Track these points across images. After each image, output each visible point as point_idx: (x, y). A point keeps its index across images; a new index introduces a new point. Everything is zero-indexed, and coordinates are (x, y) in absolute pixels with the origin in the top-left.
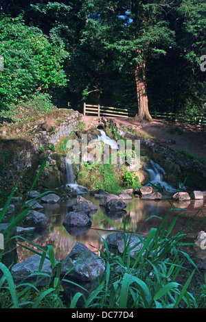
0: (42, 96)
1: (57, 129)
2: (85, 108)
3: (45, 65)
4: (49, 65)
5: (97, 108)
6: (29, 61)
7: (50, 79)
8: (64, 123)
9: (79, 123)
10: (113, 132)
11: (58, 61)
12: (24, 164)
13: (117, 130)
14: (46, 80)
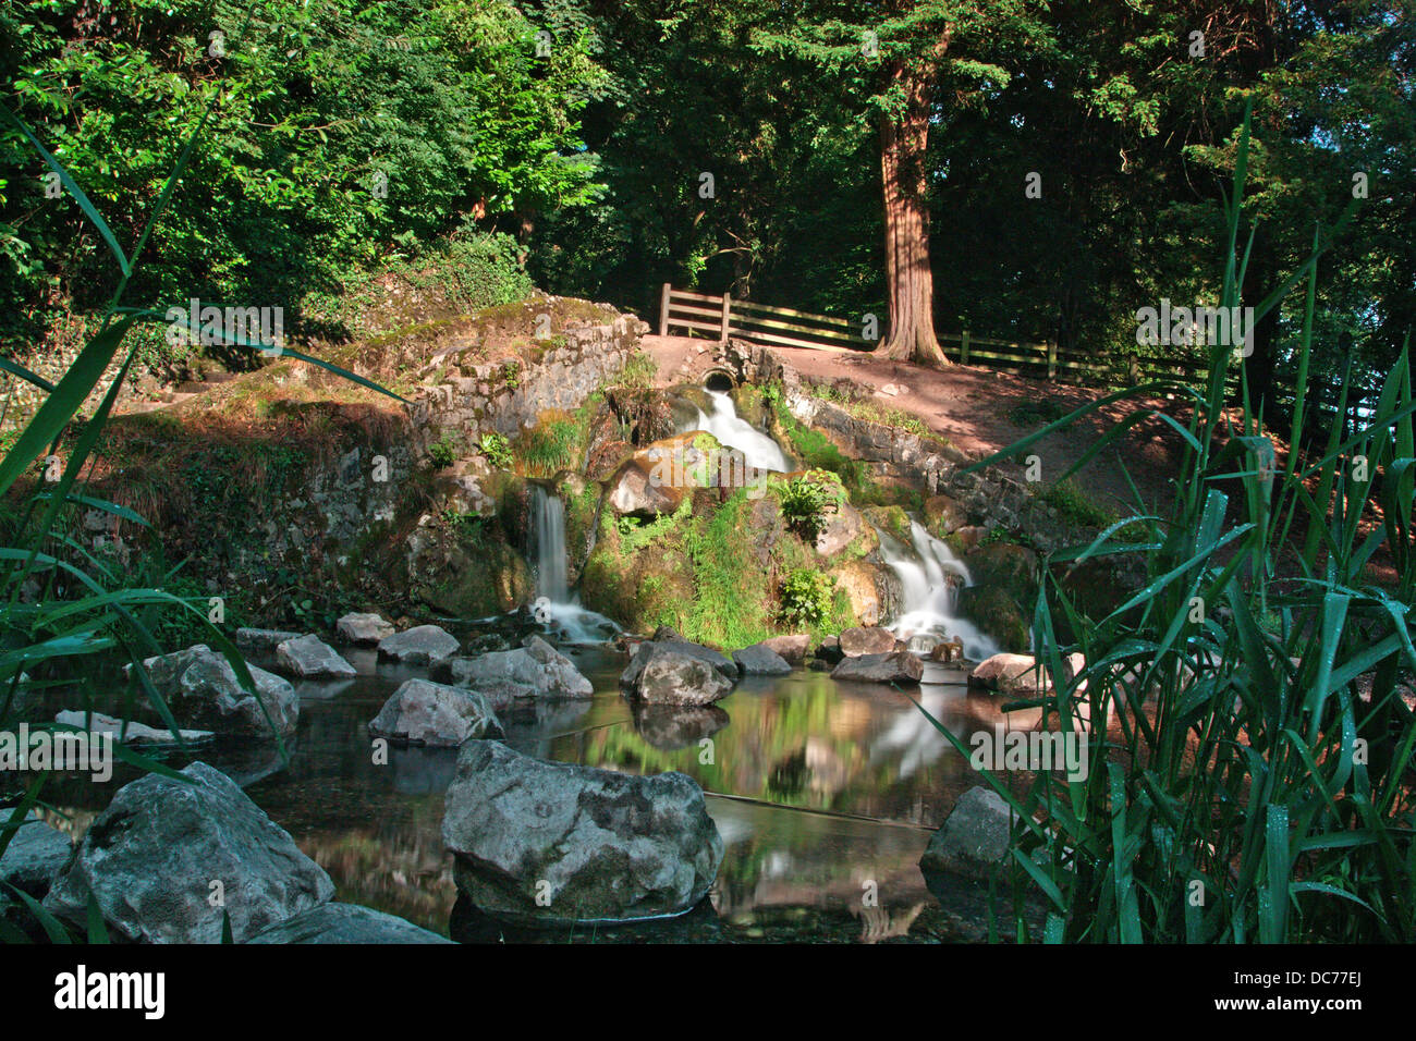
0: (487, 243)
1: (526, 376)
2: (667, 307)
3: (504, 114)
4: (519, 113)
5: (719, 307)
6: (430, 90)
7: (523, 174)
8: (561, 353)
9: (631, 358)
10: (767, 403)
11: (561, 103)
12: (362, 507)
13: (782, 393)
14: (504, 177)
